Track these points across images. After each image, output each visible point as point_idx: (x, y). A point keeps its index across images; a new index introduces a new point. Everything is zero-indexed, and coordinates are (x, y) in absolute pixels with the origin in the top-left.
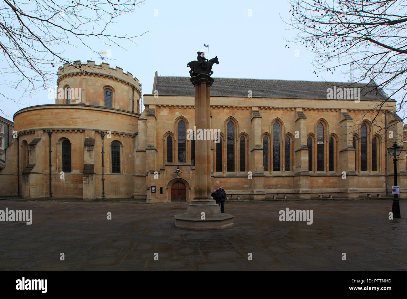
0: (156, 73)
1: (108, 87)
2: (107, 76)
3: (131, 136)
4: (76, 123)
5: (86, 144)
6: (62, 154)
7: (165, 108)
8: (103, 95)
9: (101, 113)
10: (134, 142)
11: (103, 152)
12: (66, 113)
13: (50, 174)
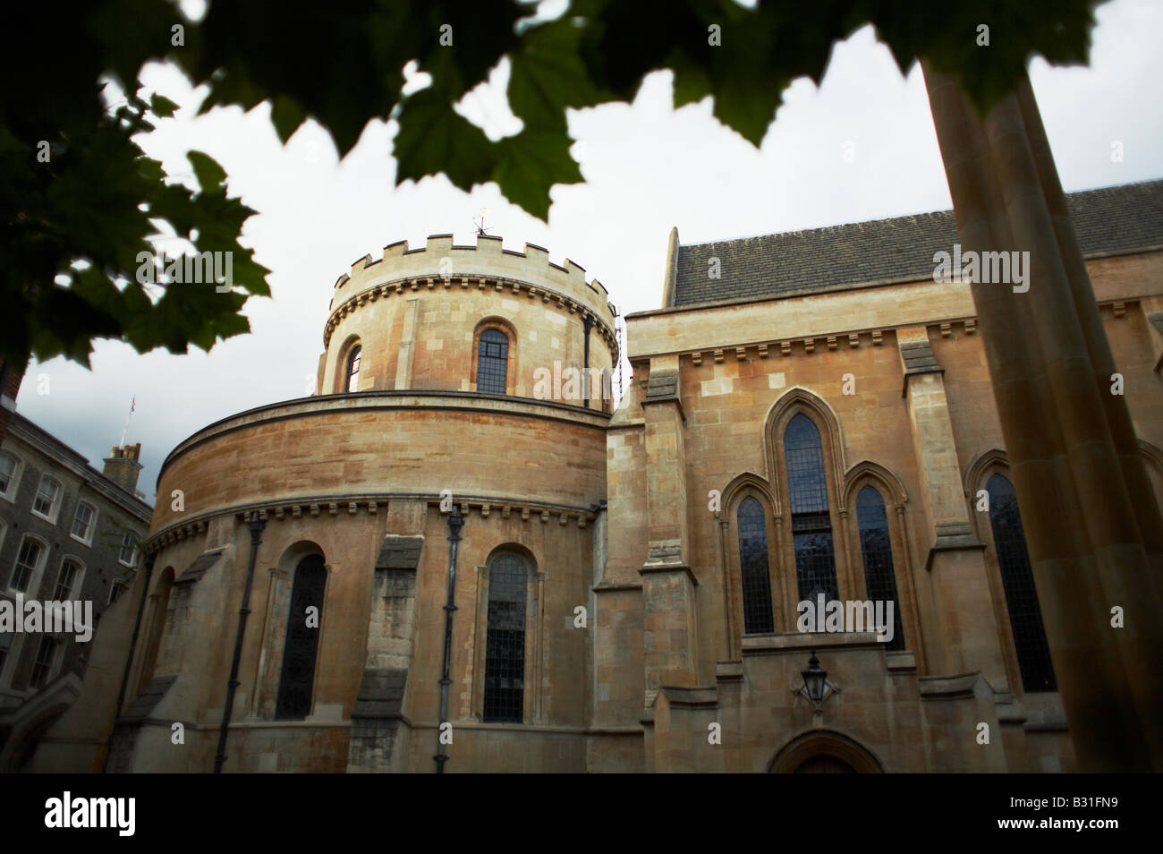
0: (676, 233)
1: (493, 325)
2: (491, 283)
3: (576, 518)
4: (358, 473)
5: (383, 566)
6: (285, 624)
7: (719, 363)
8: (473, 357)
9: (456, 418)
10: (589, 547)
11: (450, 608)
12: (329, 432)
13: (224, 729)
